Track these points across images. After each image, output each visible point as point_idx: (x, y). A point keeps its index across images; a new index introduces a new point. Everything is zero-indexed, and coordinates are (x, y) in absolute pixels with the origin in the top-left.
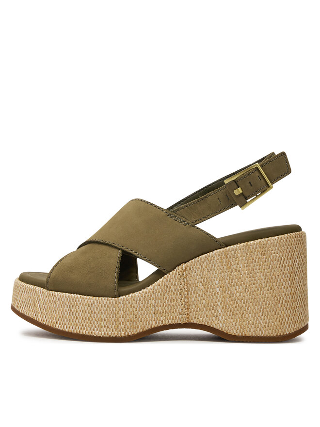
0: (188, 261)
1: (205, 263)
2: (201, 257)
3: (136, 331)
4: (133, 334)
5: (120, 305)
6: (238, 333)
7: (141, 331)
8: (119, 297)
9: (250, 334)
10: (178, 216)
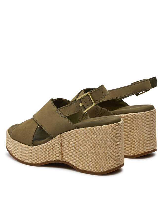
0: (62, 133)
1: (69, 135)
2: (67, 132)
3: (40, 162)
4: (39, 163)
5: (34, 150)
6: (81, 168)
7: (42, 162)
8: (34, 146)
9: (86, 170)
10: (60, 112)
